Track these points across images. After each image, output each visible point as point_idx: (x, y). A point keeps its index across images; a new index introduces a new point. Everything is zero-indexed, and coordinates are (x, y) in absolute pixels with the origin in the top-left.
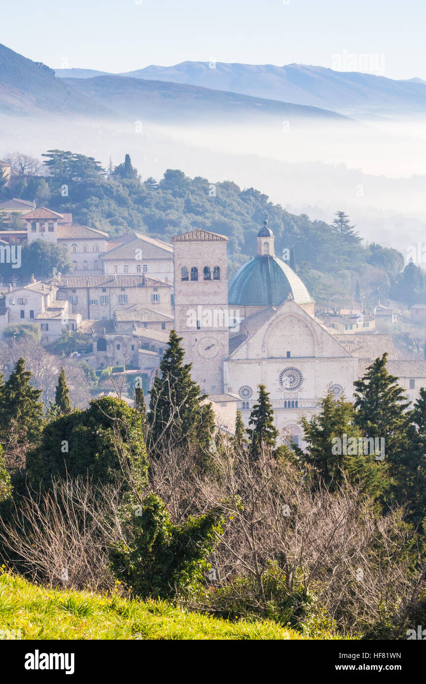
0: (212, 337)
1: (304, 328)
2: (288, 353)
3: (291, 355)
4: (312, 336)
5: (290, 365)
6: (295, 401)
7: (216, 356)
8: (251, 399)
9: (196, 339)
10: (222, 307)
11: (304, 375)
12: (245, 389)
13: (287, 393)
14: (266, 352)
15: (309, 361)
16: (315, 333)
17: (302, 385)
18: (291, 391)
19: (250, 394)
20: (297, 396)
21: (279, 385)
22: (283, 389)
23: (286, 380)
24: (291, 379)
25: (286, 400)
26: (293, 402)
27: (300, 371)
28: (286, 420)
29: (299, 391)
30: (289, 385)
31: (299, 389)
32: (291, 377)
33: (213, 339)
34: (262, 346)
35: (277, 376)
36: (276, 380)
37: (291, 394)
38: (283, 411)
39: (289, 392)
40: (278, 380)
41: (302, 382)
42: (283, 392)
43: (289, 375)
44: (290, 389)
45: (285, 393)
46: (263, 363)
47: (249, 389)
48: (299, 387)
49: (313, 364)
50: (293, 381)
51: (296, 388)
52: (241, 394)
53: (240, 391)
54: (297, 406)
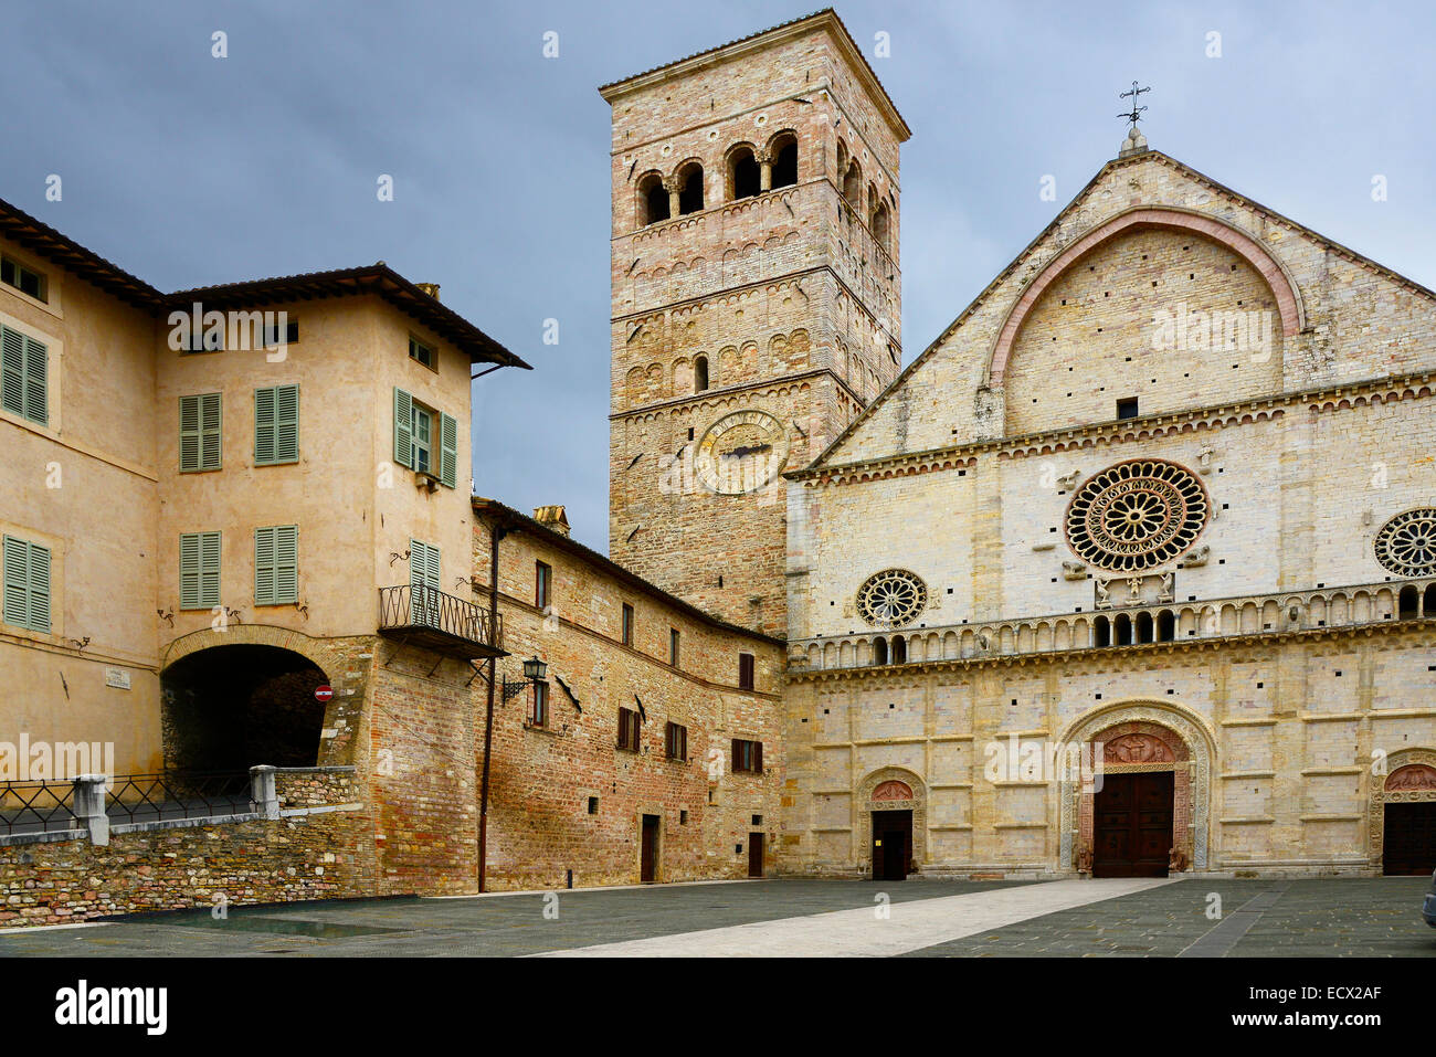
0: (757, 410)
1: (1222, 276)
2: (1127, 407)
3: (1142, 411)
4: (1270, 302)
5: (1130, 452)
6: (1156, 612)
8: (916, 623)
9: (691, 431)
11: (1215, 490)
12: (887, 586)
13: (1113, 581)
14: (999, 412)
15: (1247, 418)
16: (1285, 278)
17: (1202, 534)
18: (1135, 570)
19: (915, 602)
20: (1172, 588)
21: (1067, 549)
22: (1091, 569)
23: (1111, 525)
24: (1135, 516)
25: (1105, 614)
26: (1144, 620)
27: (1188, 475)
28: (1102, 704)
29: (1180, 566)
30: (1123, 546)
31: (1180, 559)
32: (1136, 510)
33: (760, 416)
34: (979, 391)
35: (1057, 511)
36: (1053, 530)
37: (1135, 583)
38: (1085, 667)
39: (1127, 574)
40: (1061, 529)
41: (1203, 522)
42: (1092, 581)
43: (1123, 501)
44: (1129, 565)
45: (1099, 582)
46: (979, 464)
47: (910, 583)
48: (1182, 550)
49: (1271, 427)
50: (1144, 523)
51: (1164, 556)
52: (868, 606)
53: (863, 596)
54: (1166, 635)
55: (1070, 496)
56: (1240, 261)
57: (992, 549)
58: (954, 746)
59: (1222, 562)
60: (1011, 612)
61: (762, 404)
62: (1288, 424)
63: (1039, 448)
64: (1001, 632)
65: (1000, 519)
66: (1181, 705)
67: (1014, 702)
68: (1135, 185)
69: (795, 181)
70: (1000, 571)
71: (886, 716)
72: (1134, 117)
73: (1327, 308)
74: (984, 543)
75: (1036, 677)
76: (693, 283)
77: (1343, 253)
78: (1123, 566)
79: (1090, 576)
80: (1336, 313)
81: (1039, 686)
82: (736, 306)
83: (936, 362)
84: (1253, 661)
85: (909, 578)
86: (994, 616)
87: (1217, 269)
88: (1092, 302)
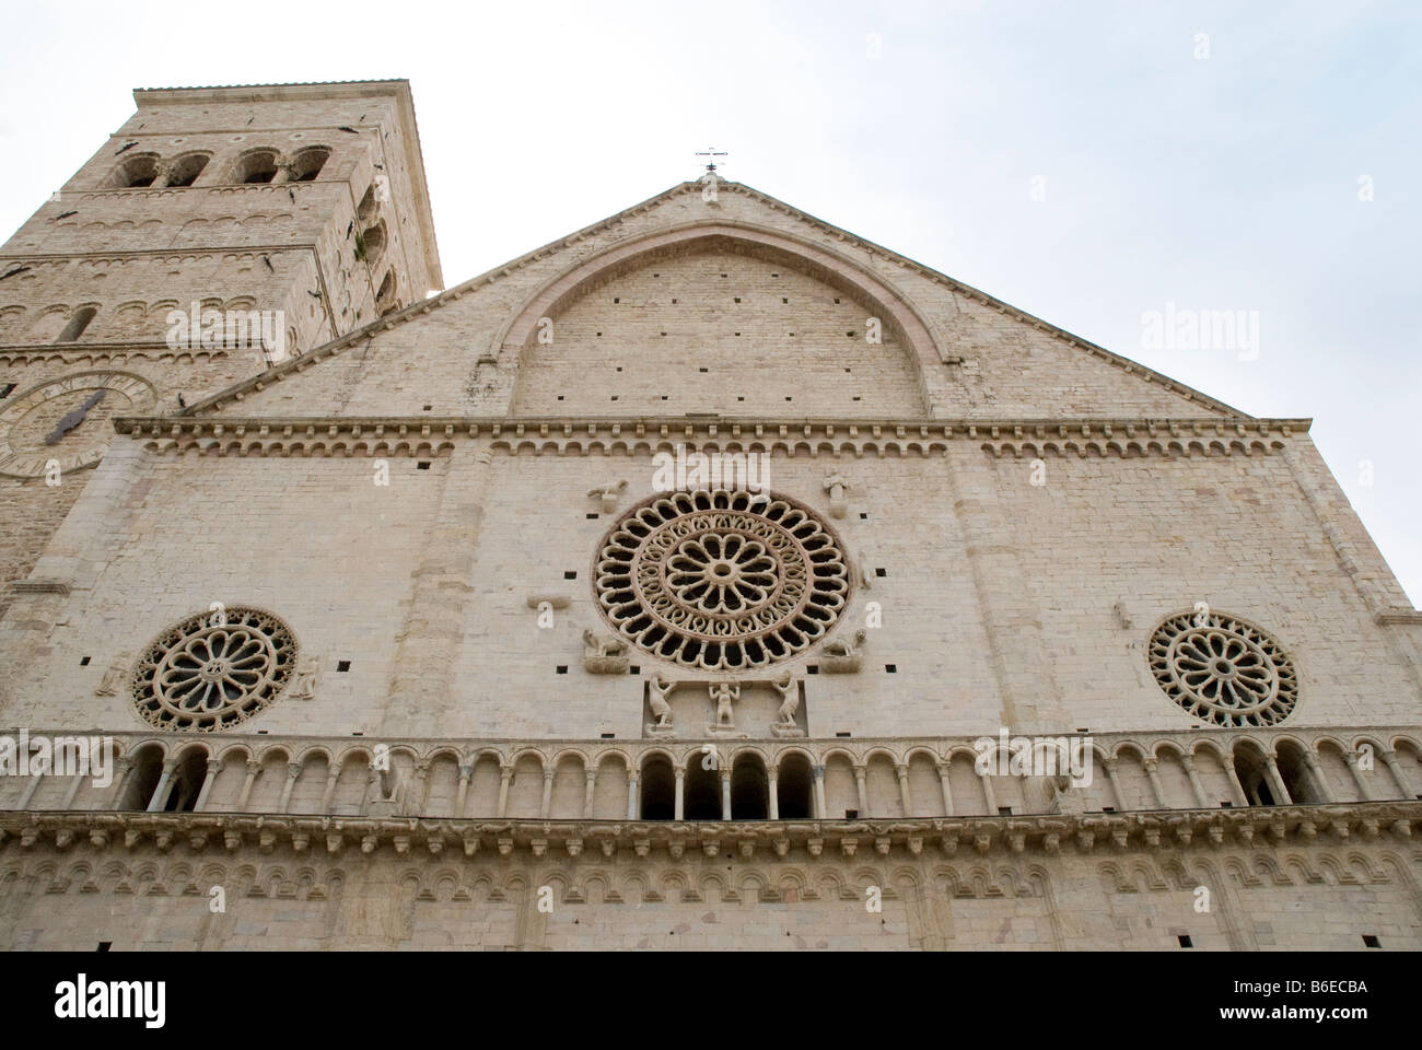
6: (771, 760)
8: (248, 727)
12: (219, 640)
13: (682, 688)
14: (506, 393)
15: (893, 449)
16: (909, 308)
17: (846, 615)
18: (723, 668)
19: (264, 681)
20: (801, 713)
21: (594, 613)
22: (637, 654)
23: (677, 582)
24: (723, 571)
25: (668, 750)
26: (749, 766)
27: (809, 518)
29: (812, 670)
30: (702, 622)
31: (810, 654)
32: (723, 560)
33: (132, 381)
34: (480, 362)
35: (583, 546)
36: (571, 575)
37: (725, 695)
38: (617, 878)
39: (709, 674)
40: (584, 576)
41: (845, 596)
42: (637, 682)
43: (701, 545)
44: (712, 658)
45: (655, 681)
46: (456, 453)
47: (267, 641)
48: (812, 642)
49: (934, 465)
50: (739, 586)
51: (778, 650)
52: (160, 678)
53: (159, 656)
54: (797, 801)
55: (606, 522)
57: (449, 592)
59: (891, 669)
60: (466, 724)
61: (143, 368)
62: (953, 462)
63: (563, 443)
64: (429, 770)
65: (475, 543)
69: (312, 180)
70: (458, 637)
73: (969, 345)
74: (436, 579)
75: (496, 897)
76: (129, 240)
77: (974, 295)
78: (700, 658)
79: (635, 670)
80: (983, 351)
82: (174, 267)
84: (995, 894)
85: (268, 631)
86: (423, 727)
87: (816, 299)
88: (655, 305)
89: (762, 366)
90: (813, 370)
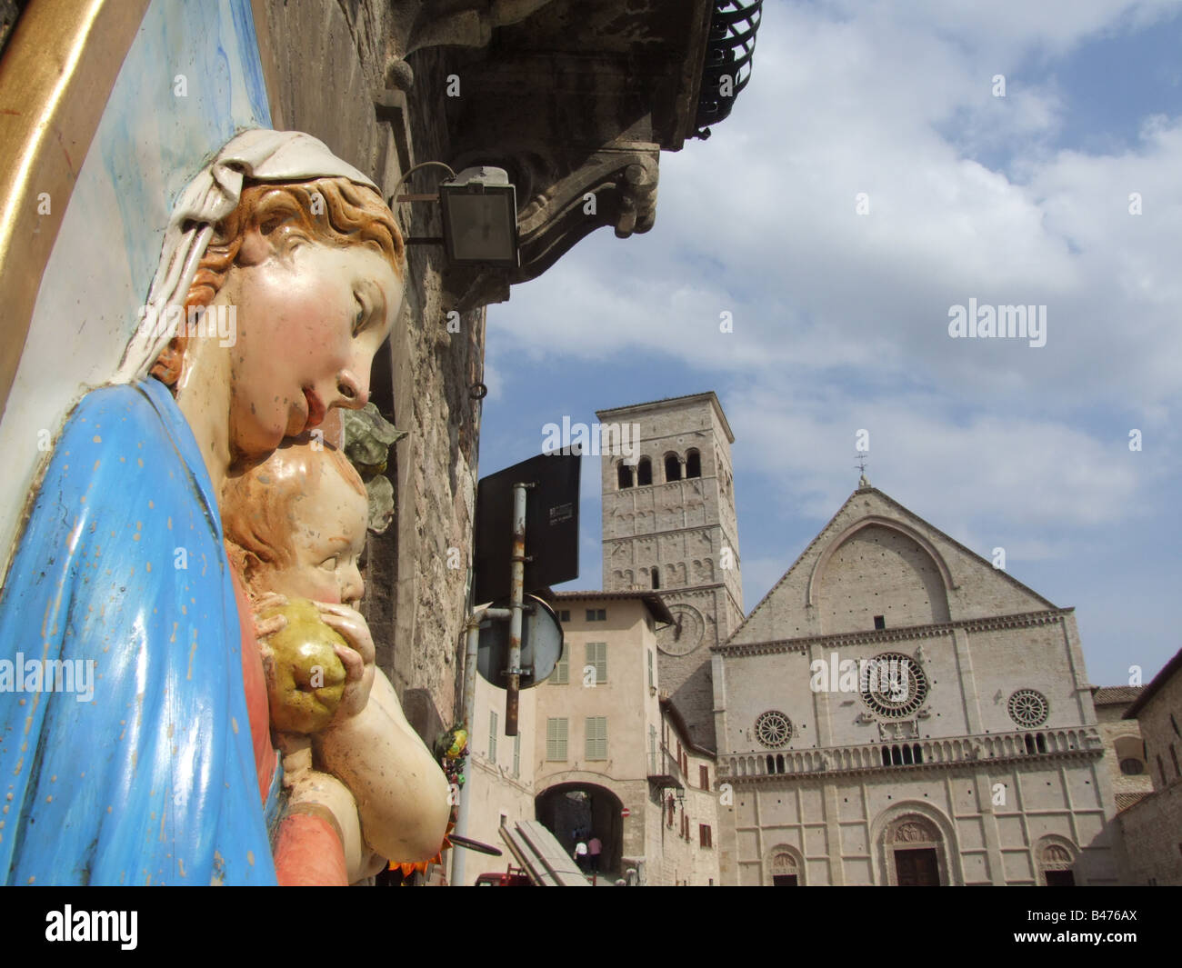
0: (686, 606)
1: (913, 554)
2: (879, 621)
3: (888, 624)
6: (911, 744)
7: (697, 648)
8: (787, 747)
10: (707, 533)
11: (929, 673)
12: (770, 721)
13: (888, 725)
15: (937, 634)
17: (926, 699)
18: (898, 718)
19: (786, 733)
20: (917, 731)
21: (862, 704)
22: (875, 715)
25: (887, 744)
26: (906, 748)
27: (915, 663)
28: (893, 802)
29: (919, 717)
31: (918, 712)
33: (688, 608)
34: (807, 606)
37: (899, 725)
38: (880, 778)
39: (893, 720)
41: (926, 692)
42: (876, 724)
44: (894, 714)
45: (881, 723)
46: (812, 649)
47: (782, 720)
48: (918, 707)
49: (949, 638)
51: (910, 710)
52: (761, 734)
53: (758, 727)
54: (919, 759)
56: (918, 548)
57: (824, 701)
58: (817, 830)
59: (939, 715)
60: (839, 742)
61: (689, 600)
62: (956, 638)
64: (834, 754)
66: (932, 804)
67: (846, 800)
68: (867, 504)
69: (700, 475)
71: (776, 808)
72: (862, 469)
73: (963, 578)
75: (855, 784)
77: (965, 550)
79: (875, 721)
81: (857, 790)
82: (672, 542)
83: (784, 588)
85: (782, 717)
86: (829, 744)
87: (910, 550)
88: (855, 561)
89: (895, 589)
90: (912, 590)
